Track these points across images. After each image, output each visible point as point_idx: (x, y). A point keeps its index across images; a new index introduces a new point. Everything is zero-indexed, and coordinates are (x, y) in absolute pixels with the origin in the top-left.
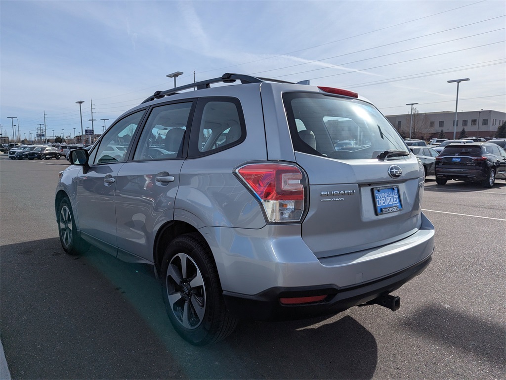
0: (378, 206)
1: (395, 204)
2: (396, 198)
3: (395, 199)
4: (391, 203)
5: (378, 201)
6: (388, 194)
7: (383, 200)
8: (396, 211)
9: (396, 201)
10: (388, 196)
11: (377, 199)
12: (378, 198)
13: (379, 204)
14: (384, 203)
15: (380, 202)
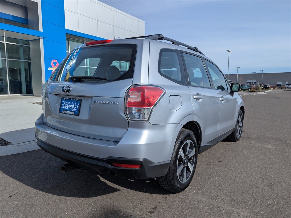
0: (62, 108)
1: (74, 110)
2: (77, 107)
3: (75, 107)
4: (72, 109)
5: (63, 105)
6: (71, 103)
7: (67, 106)
8: (71, 114)
9: (76, 109)
10: (70, 104)
11: (62, 104)
12: (64, 104)
13: (63, 107)
14: (67, 107)
15: (64, 106)
